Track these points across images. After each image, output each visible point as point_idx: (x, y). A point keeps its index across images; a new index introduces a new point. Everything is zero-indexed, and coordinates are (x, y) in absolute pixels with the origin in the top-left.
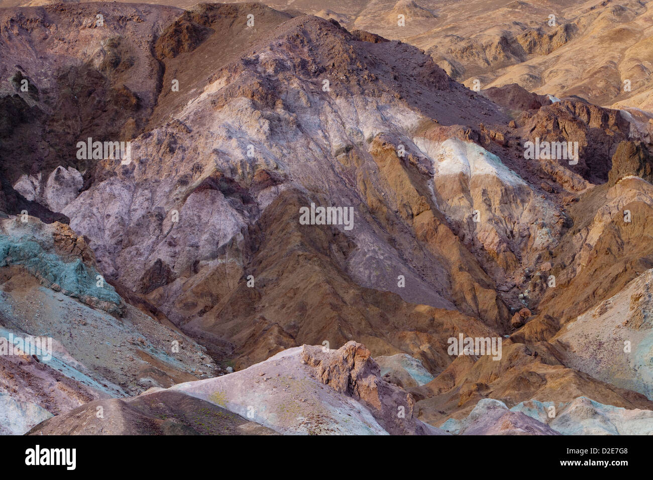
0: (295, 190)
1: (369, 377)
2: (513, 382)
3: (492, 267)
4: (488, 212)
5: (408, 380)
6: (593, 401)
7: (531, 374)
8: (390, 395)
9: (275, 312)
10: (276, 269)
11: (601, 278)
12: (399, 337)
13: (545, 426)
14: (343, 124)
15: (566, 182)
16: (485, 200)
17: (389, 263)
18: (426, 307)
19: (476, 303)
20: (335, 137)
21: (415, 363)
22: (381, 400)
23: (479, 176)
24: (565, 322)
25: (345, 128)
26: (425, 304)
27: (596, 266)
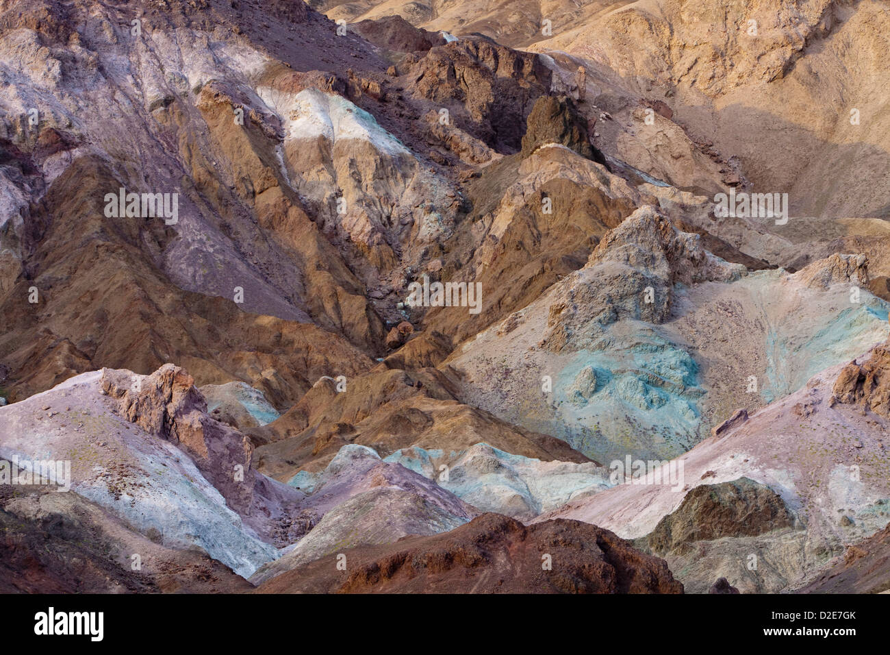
0: (94, 156)
1: (192, 413)
2: (388, 422)
3: (361, 264)
4: (357, 189)
5: (245, 417)
6: (496, 449)
7: (413, 411)
8: (220, 438)
9: (64, 323)
10: (66, 264)
11: (509, 282)
12: (234, 360)
13: (431, 482)
14: (161, 67)
15: (464, 151)
16: (353, 173)
17: (221, 257)
18: (271, 318)
19: (339, 313)
20: (150, 84)
21: (254, 395)
22: (208, 445)
23: (346, 141)
24: (460, 342)
25: (164, 73)
26: (269, 315)
27: (503, 266)
